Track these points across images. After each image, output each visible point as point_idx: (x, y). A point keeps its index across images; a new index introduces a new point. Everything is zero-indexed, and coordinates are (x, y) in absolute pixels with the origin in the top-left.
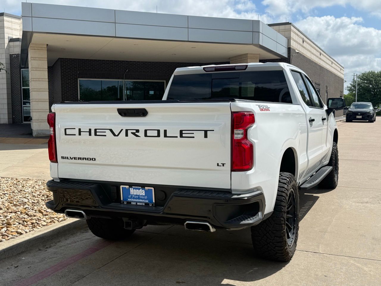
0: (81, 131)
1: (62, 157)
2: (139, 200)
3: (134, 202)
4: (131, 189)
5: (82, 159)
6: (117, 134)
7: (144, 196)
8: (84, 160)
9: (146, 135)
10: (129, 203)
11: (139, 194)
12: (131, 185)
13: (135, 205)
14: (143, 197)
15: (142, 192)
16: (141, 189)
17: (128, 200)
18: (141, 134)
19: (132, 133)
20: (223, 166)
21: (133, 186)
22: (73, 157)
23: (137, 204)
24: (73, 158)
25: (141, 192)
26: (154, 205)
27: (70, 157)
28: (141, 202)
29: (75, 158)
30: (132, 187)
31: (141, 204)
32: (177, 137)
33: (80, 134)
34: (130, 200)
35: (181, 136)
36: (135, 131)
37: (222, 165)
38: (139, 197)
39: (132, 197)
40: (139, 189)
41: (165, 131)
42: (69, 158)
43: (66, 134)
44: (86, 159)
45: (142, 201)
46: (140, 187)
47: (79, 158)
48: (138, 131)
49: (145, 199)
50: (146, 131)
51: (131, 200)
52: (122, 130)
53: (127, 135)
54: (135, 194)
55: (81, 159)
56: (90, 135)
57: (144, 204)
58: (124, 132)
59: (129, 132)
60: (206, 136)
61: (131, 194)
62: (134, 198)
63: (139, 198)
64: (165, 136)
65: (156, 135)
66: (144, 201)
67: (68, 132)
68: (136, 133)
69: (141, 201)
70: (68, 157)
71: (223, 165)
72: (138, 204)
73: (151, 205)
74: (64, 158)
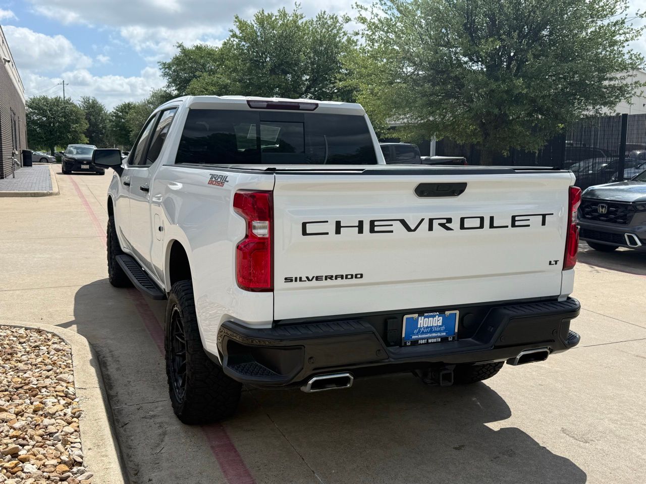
0: (342, 225)
1: (286, 279)
2: (431, 335)
3: (422, 339)
4: (420, 318)
5: (334, 278)
6: (413, 228)
7: (440, 326)
8: (339, 279)
9: (462, 227)
10: (415, 343)
11: (431, 325)
12: (421, 312)
13: (425, 343)
14: (438, 329)
15: (438, 321)
16: (437, 316)
17: (413, 337)
18: (455, 225)
19: (440, 224)
20: (556, 264)
21: (426, 313)
22: (313, 277)
23: (427, 341)
24: (315, 278)
25: (436, 321)
26: (456, 338)
27: (307, 278)
28: (434, 337)
29: (317, 278)
30: (423, 315)
31: (435, 340)
32: (507, 227)
33: (338, 231)
34: (415, 337)
35: (513, 225)
36: (445, 221)
37: (554, 263)
38: (431, 329)
39: (419, 331)
40: (434, 316)
41: (492, 219)
42: (304, 278)
43: (304, 233)
44: (342, 277)
45: (436, 335)
46: (438, 313)
47: (326, 278)
48: (449, 220)
49: (442, 331)
50: (462, 220)
51: (417, 337)
52: (423, 220)
53: (431, 228)
54: (426, 326)
55: (331, 277)
56: (361, 231)
57: (439, 340)
58: (425, 224)
59: (435, 223)
60: (544, 223)
61: (419, 326)
62: (423, 333)
63: (431, 332)
64: (492, 226)
65: (479, 226)
66: (439, 334)
67: (310, 228)
68: (447, 225)
69: (434, 335)
70: (301, 278)
71: (556, 262)
72: (430, 341)
73: (450, 339)
74: (292, 281)
